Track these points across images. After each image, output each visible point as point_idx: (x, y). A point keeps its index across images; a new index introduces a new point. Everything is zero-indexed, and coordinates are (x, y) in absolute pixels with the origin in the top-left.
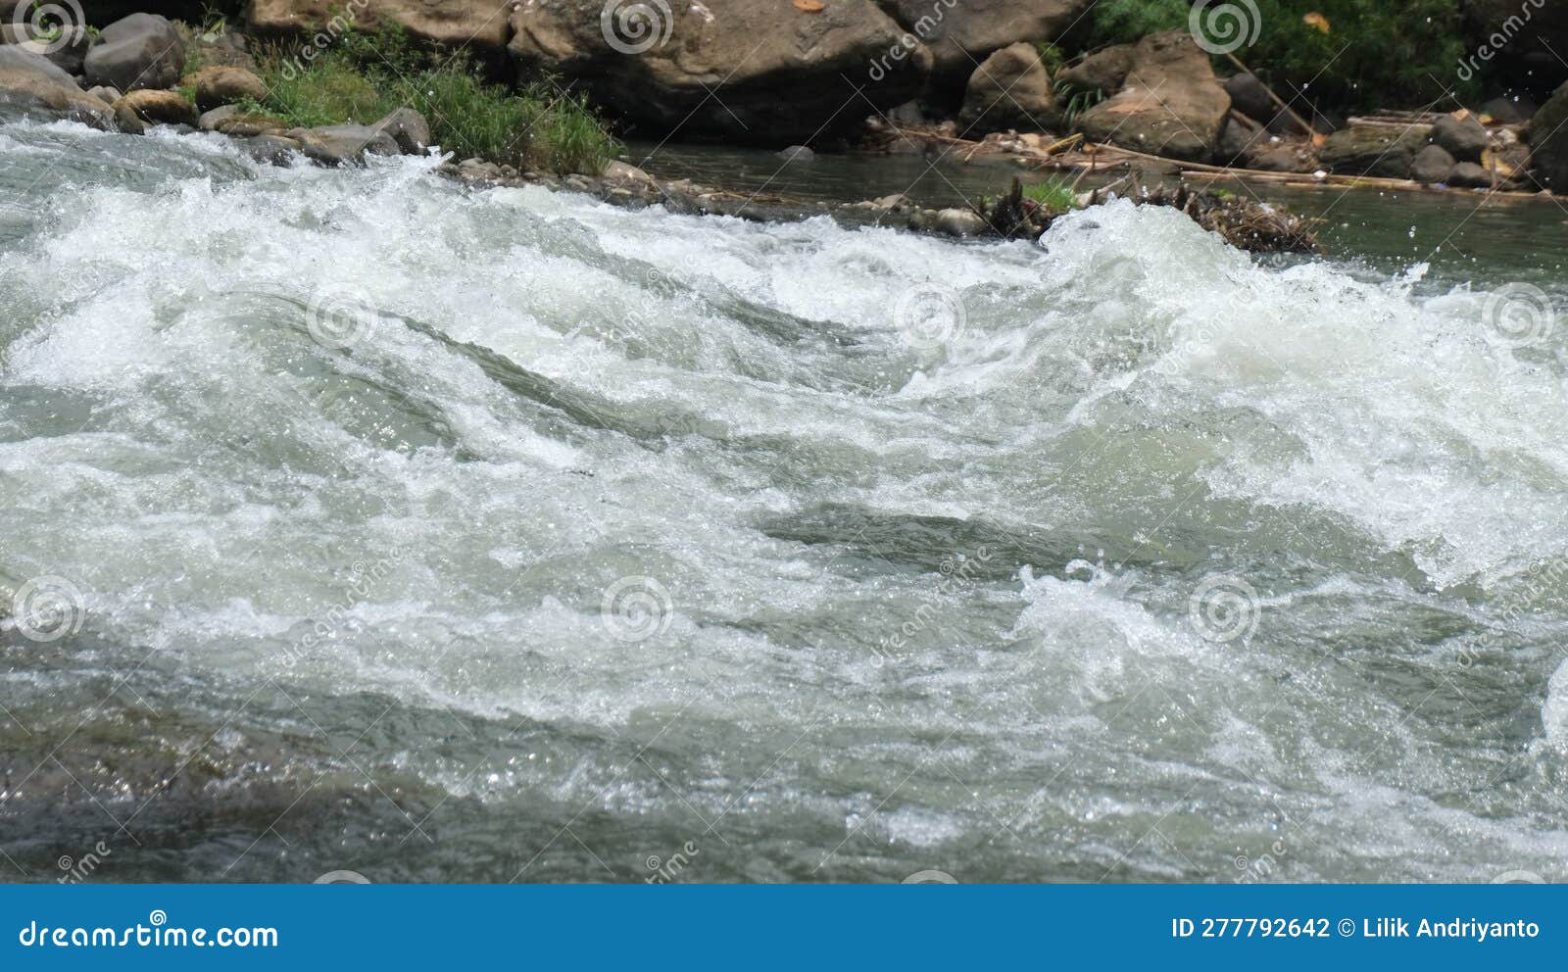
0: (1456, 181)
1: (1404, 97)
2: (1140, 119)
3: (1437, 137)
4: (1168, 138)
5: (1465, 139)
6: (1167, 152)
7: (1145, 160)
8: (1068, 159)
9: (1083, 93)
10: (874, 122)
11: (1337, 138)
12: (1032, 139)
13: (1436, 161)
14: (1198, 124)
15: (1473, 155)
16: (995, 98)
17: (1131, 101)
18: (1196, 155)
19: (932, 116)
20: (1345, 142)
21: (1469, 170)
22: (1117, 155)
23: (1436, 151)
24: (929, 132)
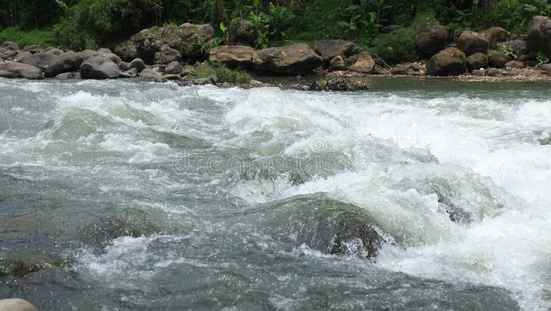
0: (415, 75)
1: (406, 61)
2: (359, 67)
3: (411, 67)
4: (364, 70)
5: (416, 67)
6: (364, 73)
7: (359, 75)
8: (346, 75)
9: (350, 63)
10: (314, 70)
11: (394, 68)
12: (340, 72)
13: (411, 72)
14: (369, 68)
15: (417, 70)
16: (334, 65)
17: (358, 64)
18: (368, 73)
19: (324, 69)
20: (396, 69)
21: (417, 73)
22: (355, 73)
23: (411, 69)
24: (324, 71)
